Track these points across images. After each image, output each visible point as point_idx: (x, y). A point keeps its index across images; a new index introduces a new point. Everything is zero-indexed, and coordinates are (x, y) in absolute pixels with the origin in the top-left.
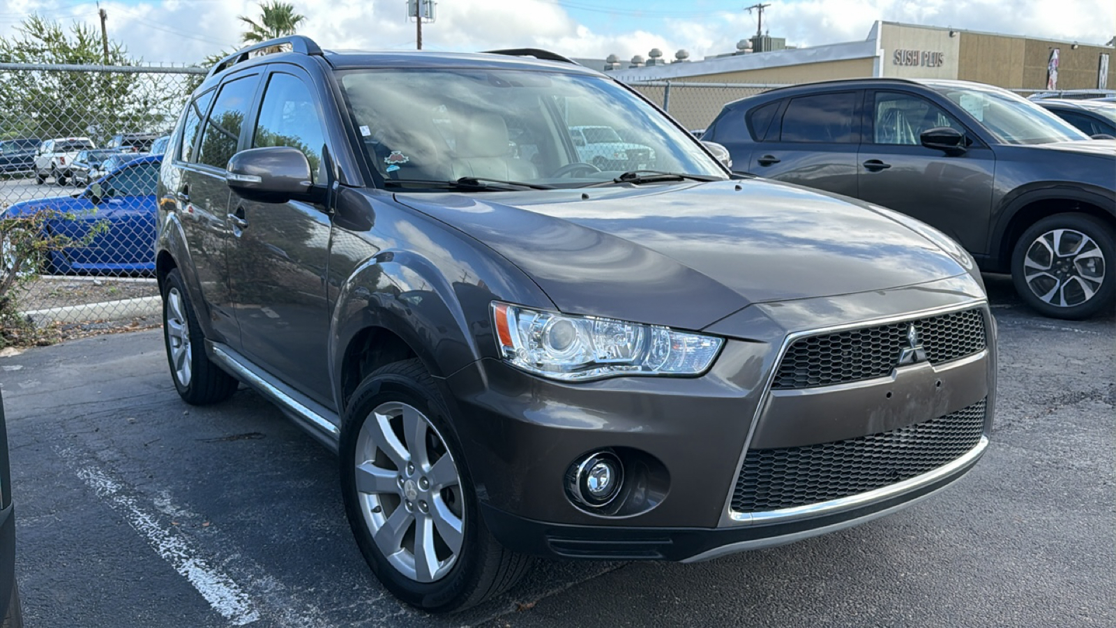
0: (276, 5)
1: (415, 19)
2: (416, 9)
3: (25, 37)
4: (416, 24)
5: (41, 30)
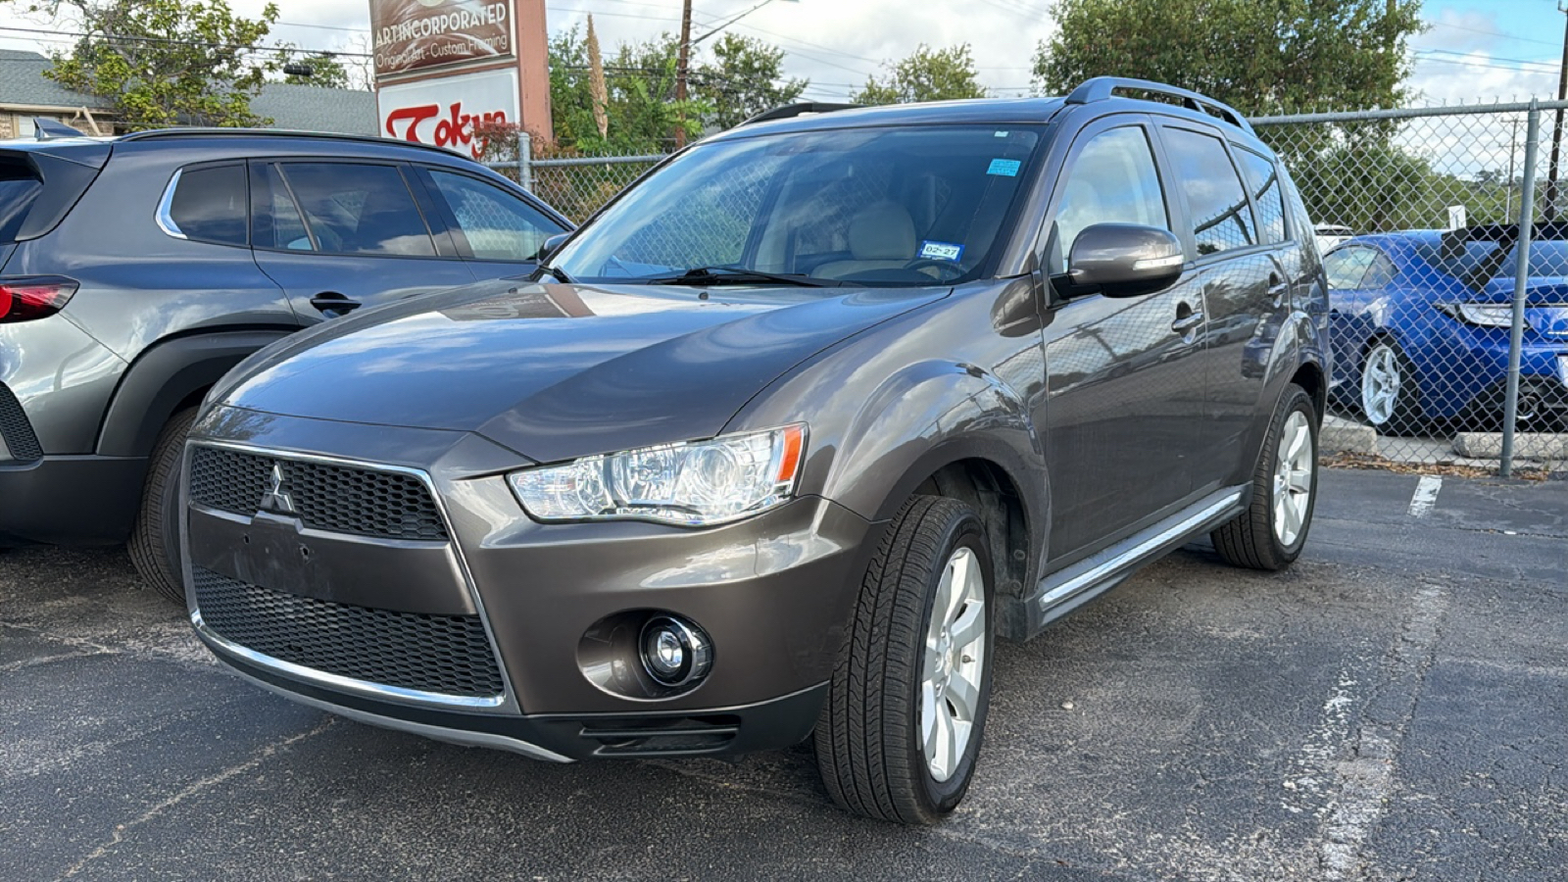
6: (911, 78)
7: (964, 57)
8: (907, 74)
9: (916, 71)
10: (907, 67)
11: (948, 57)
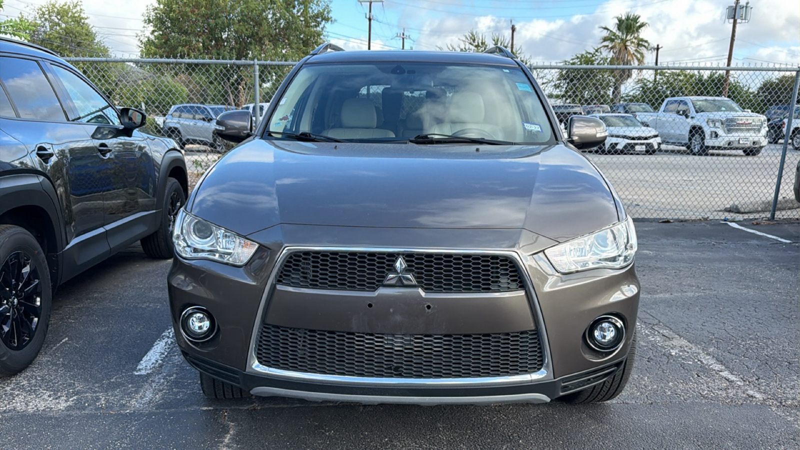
0: (628, 16)
1: (732, 21)
2: (734, 13)
3: (465, 45)
4: (732, 25)
5: (474, 40)
6: (47, 16)
7: (78, 8)
8: (44, 14)
9: (49, 13)
10: (44, 10)
11: (69, 6)
